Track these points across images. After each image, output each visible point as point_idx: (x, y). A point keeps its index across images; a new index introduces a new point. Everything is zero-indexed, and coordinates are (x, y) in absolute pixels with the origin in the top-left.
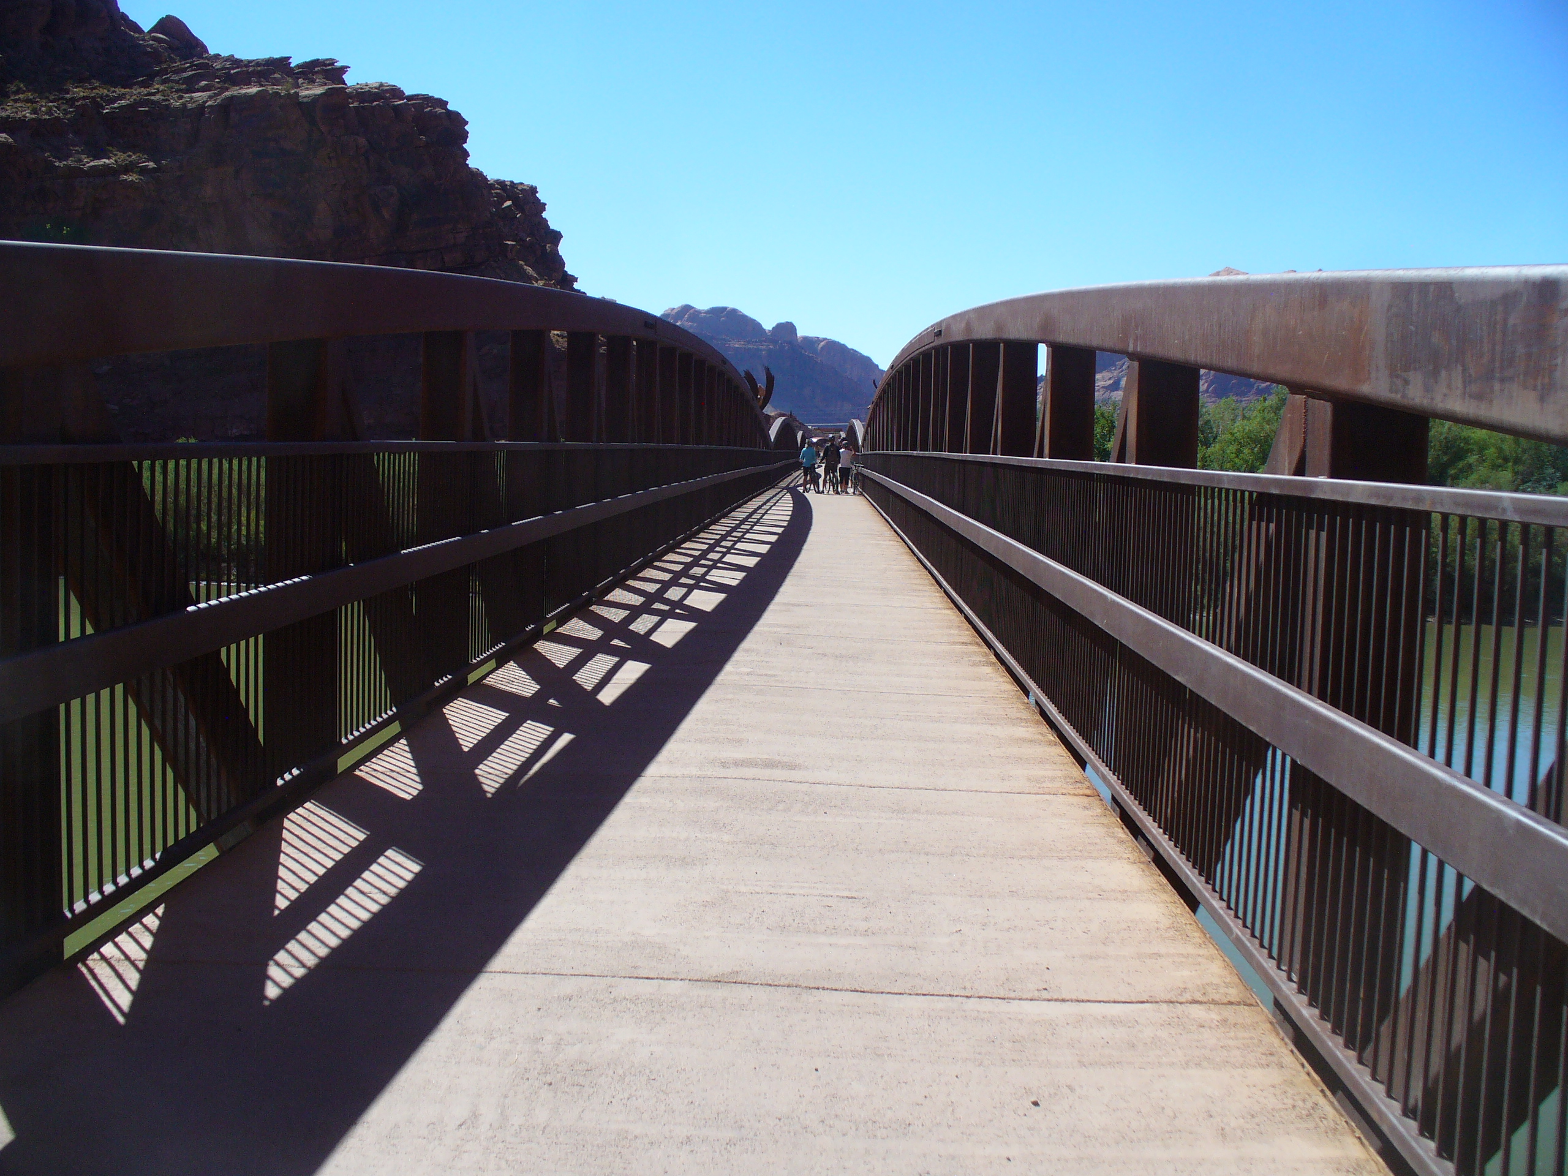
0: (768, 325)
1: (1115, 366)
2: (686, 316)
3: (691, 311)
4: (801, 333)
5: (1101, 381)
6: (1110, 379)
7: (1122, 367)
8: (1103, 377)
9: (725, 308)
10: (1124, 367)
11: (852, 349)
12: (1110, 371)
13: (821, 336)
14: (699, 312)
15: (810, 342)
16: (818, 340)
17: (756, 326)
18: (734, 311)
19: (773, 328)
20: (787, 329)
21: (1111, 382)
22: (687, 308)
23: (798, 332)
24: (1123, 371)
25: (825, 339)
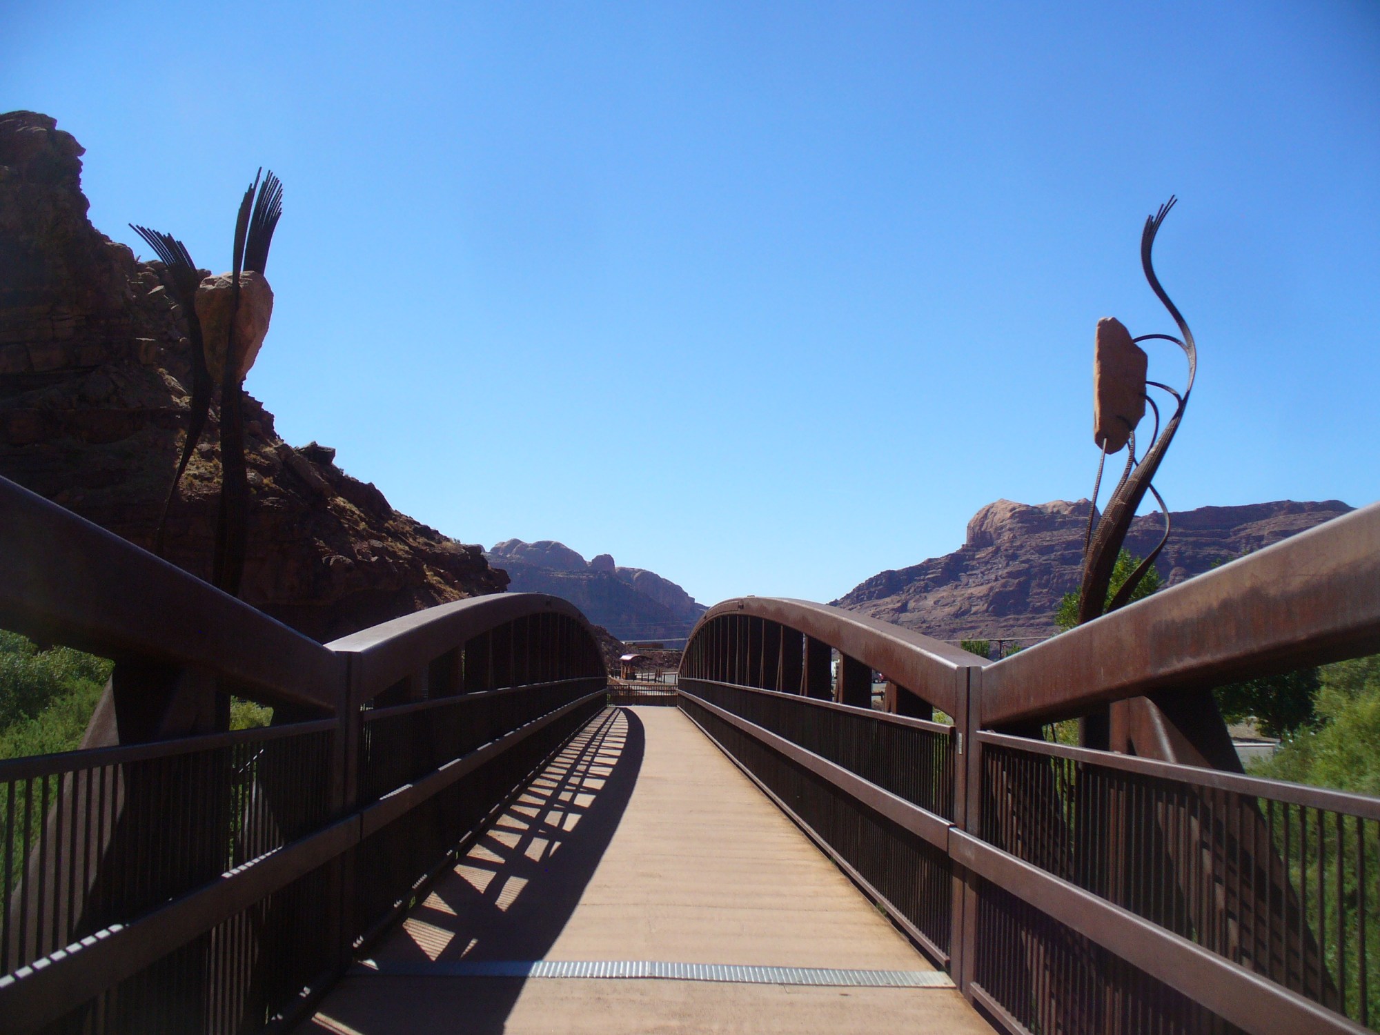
0: (588, 558)
1: (903, 590)
2: (515, 550)
3: (519, 545)
4: (618, 565)
5: (890, 604)
6: (898, 602)
7: (908, 591)
8: (892, 601)
9: (549, 543)
10: (911, 591)
11: (664, 579)
12: (898, 595)
13: (637, 567)
14: (526, 546)
15: (625, 572)
16: (633, 571)
17: (577, 558)
18: (558, 545)
19: (593, 560)
20: (605, 561)
21: (899, 604)
22: (515, 542)
23: (615, 563)
24: (909, 595)
25: (640, 570)
